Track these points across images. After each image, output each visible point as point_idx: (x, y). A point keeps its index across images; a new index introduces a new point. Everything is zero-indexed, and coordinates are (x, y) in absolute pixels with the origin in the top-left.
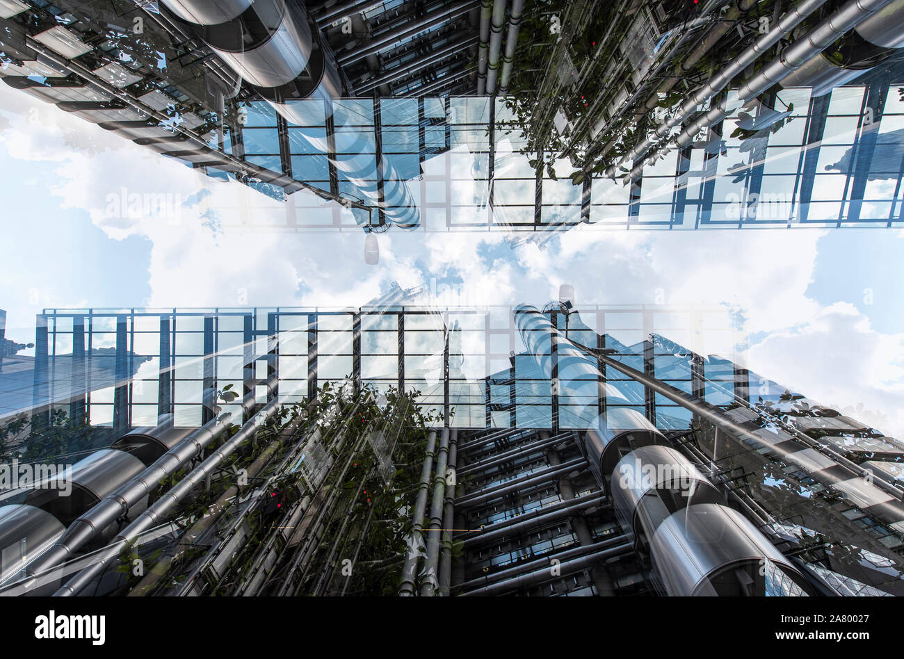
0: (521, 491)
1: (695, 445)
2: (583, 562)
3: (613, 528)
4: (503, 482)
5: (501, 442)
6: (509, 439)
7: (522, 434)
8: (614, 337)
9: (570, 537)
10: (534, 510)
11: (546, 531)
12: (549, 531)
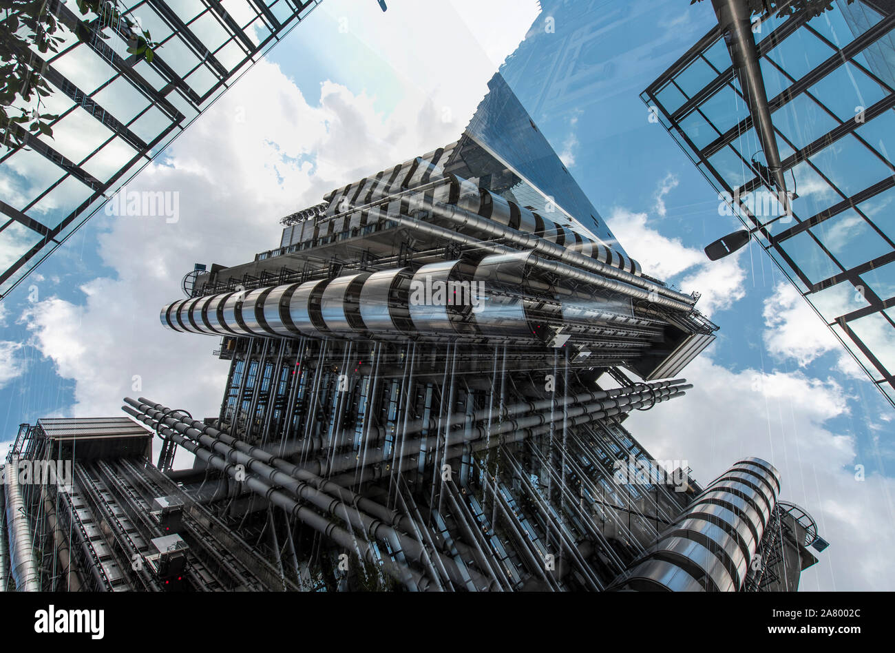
0: (347, 409)
1: (377, 259)
2: (412, 384)
3: (402, 349)
4: (333, 422)
5: (298, 408)
6: (299, 399)
7: (302, 385)
8: (265, 251)
9: (395, 385)
10: (365, 405)
11: (383, 402)
12: (384, 400)
